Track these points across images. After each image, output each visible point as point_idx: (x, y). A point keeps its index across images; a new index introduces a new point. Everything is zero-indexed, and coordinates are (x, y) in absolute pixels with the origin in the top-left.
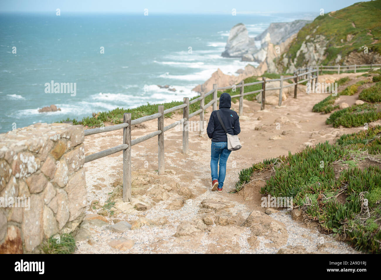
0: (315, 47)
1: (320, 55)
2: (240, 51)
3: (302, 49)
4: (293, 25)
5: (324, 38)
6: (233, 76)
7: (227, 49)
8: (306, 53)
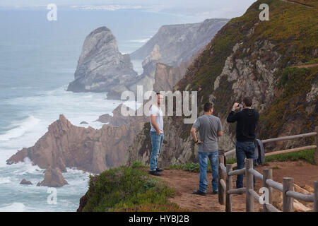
0: (255, 67)
1: (266, 86)
2: (104, 79)
3: (225, 72)
4: (203, 29)
5: (272, 46)
6: (91, 129)
7: (77, 77)
8: (235, 81)
